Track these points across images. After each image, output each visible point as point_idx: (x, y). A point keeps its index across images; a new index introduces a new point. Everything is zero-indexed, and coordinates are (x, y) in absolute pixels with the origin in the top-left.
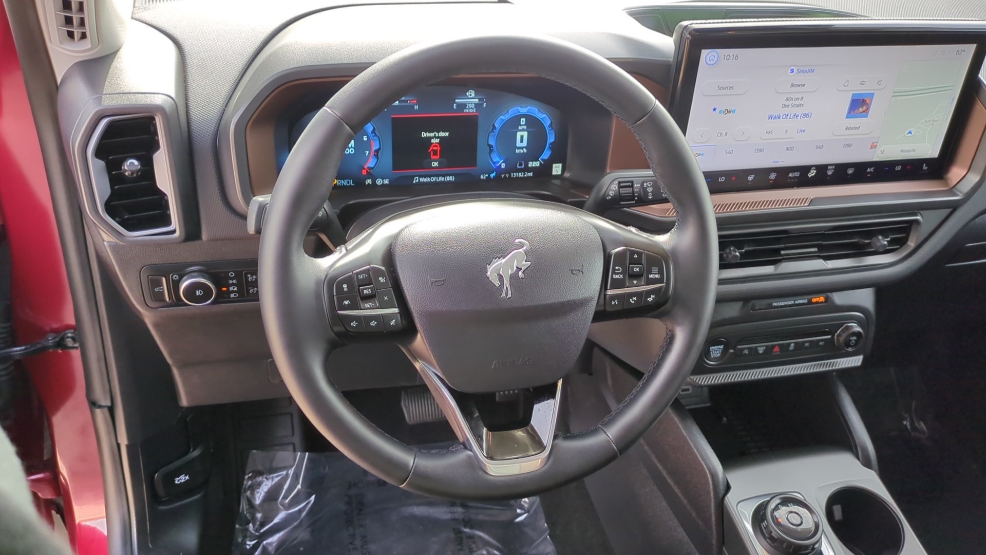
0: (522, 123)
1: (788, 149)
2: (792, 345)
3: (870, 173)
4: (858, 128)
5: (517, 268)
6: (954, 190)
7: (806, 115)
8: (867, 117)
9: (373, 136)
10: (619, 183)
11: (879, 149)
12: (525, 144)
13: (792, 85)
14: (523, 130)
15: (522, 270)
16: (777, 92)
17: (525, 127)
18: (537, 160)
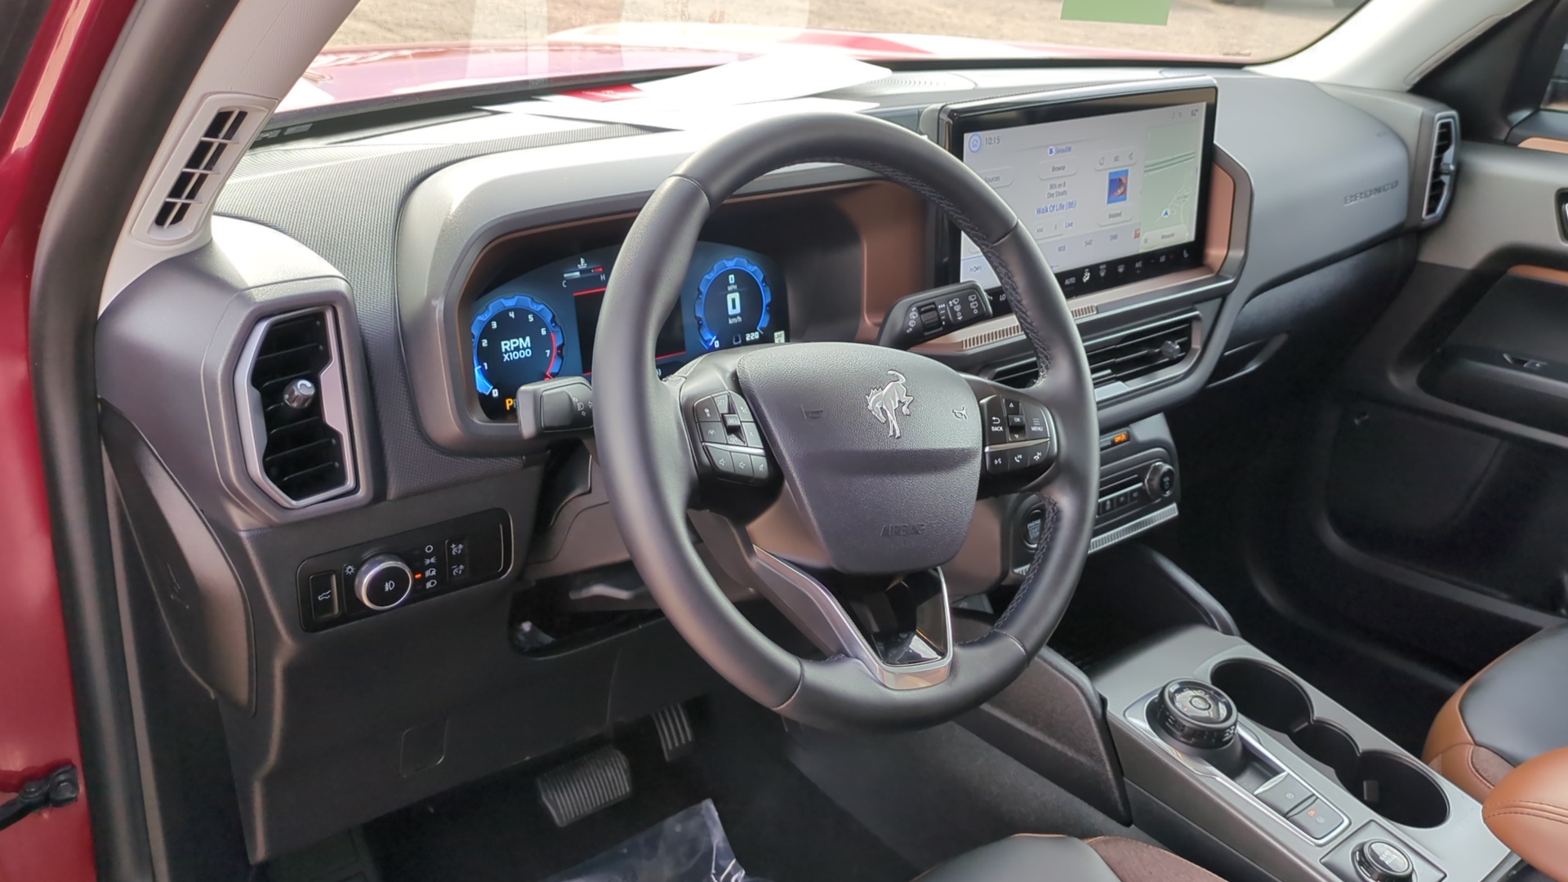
0: (731, 282)
1: (1060, 249)
2: (1108, 502)
3: (1139, 268)
4: (1119, 215)
5: (900, 402)
6: (1221, 274)
7: (1071, 205)
8: (1125, 199)
9: (554, 327)
10: (919, 308)
11: (1143, 237)
12: (738, 310)
13: (1054, 169)
14: (733, 291)
15: (907, 404)
16: (1041, 179)
17: (735, 287)
18: (755, 330)
